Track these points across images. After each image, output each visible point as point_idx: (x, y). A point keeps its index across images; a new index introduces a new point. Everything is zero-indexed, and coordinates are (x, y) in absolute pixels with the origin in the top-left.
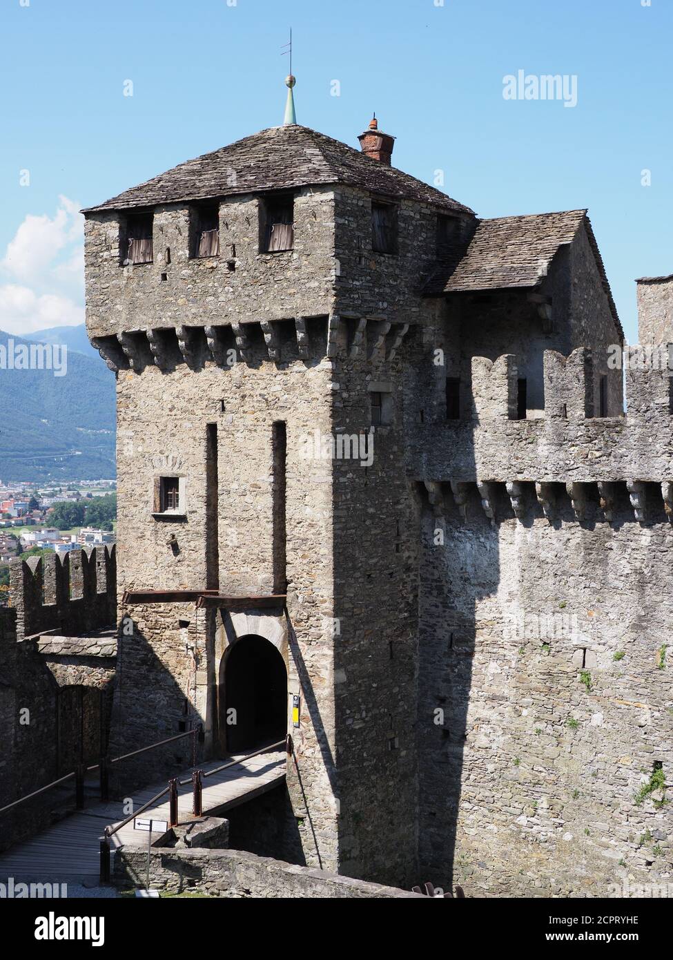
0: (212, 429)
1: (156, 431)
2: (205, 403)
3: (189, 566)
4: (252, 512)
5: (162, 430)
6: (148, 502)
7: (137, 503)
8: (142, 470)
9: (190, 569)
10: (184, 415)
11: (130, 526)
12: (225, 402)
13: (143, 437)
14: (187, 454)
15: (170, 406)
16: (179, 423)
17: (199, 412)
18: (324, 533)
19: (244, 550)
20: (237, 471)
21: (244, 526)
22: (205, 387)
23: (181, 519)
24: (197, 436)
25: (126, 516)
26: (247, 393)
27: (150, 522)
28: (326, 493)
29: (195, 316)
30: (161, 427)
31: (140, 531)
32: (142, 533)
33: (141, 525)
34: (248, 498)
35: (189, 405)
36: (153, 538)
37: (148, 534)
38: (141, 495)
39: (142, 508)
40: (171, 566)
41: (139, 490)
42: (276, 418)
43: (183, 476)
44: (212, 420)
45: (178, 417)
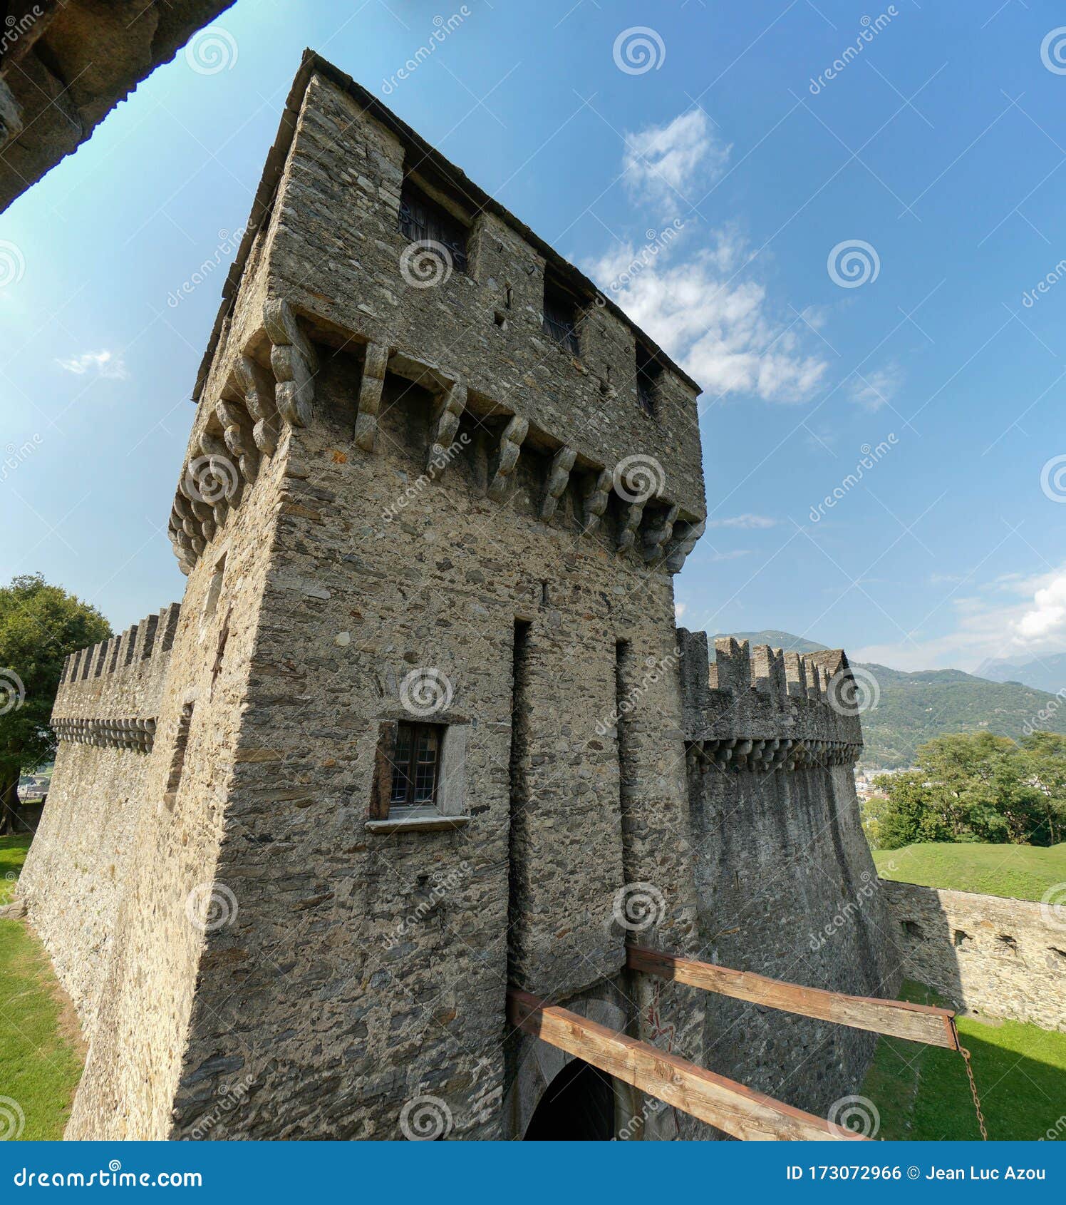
0: (522, 628)
1: (399, 604)
2: (516, 577)
3: (461, 954)
4: (591, 795)
5: (416, 607)
6: (352, 789)
7: (316, 795)
8: (344, 697)
9: (464, 962)
10: (469, 588)
11: (276, 874)
12: (549, 587)
13: (360, 609)
14: (472, 671)
15: (439, 558)
16: (460, 600)
17: (504, 592)
18: (680, 815)
20: (567, 717)
21: (579, 825)
22: (518, 549)
23: (450, 831)
24: (498, 639)
25: (266, 839)
26: (582, 583)
27: (356, 849)
28: (679, 754)
30: (414, 598)
31: (314, 882)
32: (319, 888)
33: (322, 867)
34: (585, 769)
35: (484, 571)
36: (357, 902)
37: (342, 889)
38: (330, 770)
39: (331, 811)
40: (410, 972)
41: (322, 754)
42: (620, 635)
43: (460, 721)
44: (524, 614)
45: (459, 587)
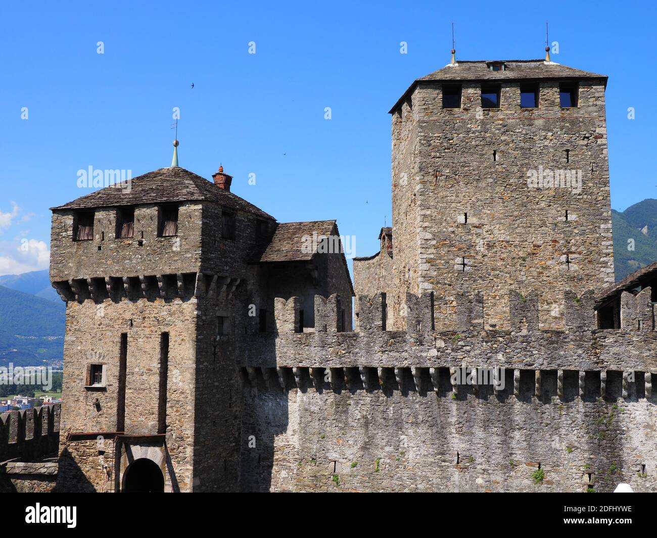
0: (124, 336)
1: (89, 337)
2: (121, 321)
3: (106, 417)
4: (146, 385)
5: (94, 337)
6: (82, 379)
7: (76, 380)
8: (80, 360)
9: (107, 419)
10: (107, 328)
11: (70, 394)
12: (133, 321)
13: (82, 341)
14: (108, 351)
15: (99, 323)
16: (104, 333)
17: (117, 327)
18: (189, 397)
19: (141, 408)
20: (139, 361)
21: (141, 393)
22: (121, 312)
23: (103, 390)
24: (115, 341)
25: (68, 388)
26: (146, 316)
27: (83, 391)
28: (191, 374)
29: (117, 271)
30: (93, 335)
31: (76, 397)
32: (78, 398)
33: (76, 393)
34: (144, 377)
35: (111, 323)
36: (84, 401)
37: (81, 399)
38: (78, 375)
39: (79, 383)
40: (95, 418)
41: (77, 372)
42: (163, 331)
43: (105, 364)
44: (125, 331)
45: (104, 329)
